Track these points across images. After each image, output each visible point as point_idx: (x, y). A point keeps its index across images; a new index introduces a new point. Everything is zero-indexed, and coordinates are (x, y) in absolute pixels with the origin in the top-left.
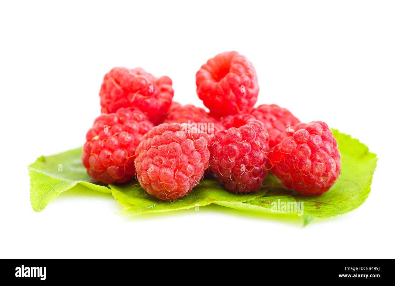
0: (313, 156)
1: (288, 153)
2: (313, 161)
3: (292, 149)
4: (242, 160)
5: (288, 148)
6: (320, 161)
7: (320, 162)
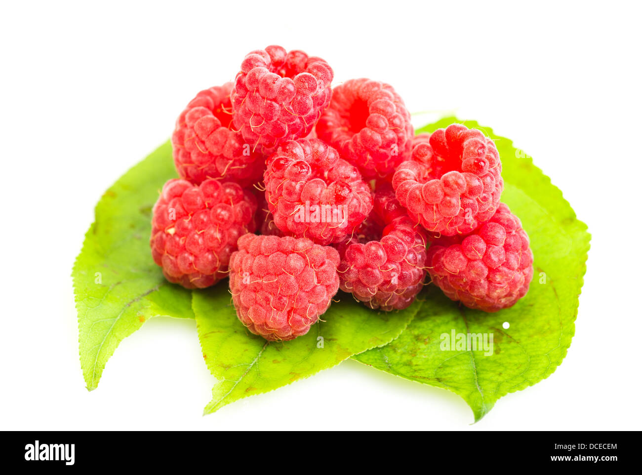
0: (491, 276)
1: (455, 273)
2: (490, 282)
3: (459, 269)
4: (388, 287)
5: (453, 266)
6: (499, 283)
7: (501, 284)
